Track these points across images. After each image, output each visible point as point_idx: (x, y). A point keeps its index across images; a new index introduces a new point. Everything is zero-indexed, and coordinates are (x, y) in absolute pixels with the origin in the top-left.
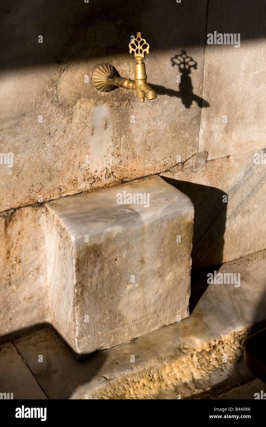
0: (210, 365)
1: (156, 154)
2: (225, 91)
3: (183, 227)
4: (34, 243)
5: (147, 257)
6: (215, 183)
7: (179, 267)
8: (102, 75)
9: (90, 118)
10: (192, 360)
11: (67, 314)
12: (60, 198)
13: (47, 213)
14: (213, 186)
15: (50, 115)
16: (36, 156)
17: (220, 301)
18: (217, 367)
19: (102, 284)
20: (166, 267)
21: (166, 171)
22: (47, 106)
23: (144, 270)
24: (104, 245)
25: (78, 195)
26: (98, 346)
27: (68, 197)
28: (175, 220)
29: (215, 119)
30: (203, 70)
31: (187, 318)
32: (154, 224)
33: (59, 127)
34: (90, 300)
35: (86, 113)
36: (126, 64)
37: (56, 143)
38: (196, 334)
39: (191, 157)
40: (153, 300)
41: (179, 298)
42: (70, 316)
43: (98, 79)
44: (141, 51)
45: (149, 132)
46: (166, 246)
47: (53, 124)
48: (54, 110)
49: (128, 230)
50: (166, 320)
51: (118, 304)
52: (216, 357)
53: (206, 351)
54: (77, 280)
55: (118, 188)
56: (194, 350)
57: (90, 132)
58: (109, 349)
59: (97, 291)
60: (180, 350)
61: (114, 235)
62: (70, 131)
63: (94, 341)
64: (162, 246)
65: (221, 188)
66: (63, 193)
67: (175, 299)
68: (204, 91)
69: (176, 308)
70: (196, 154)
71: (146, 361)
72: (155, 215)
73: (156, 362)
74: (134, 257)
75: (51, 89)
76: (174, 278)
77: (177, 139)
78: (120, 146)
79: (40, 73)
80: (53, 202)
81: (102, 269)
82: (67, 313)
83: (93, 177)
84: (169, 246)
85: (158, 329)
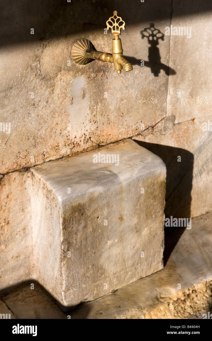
0: (185, 312)
1: (128, 119)
2: (189, 60)
3: (157, 185)
4: (21, 205)
5: (125, 214)
6: (182, 145)
7: (154, 223)
8: (80, 49)
9: (70, 89)
10: (169, 308)
11: (53, 270)
12: (44, 163)
13: (33, 177)
14: (181, 147)
15: (34, 87)
16: (22, 125)
17: (191, 253)
18: (192, 313)
19: (86, 240)
20: (142, 223)
21: (138, 135)
22: (32, 79)
23: (122, 226)
24: (87, 204)
25: (60, 160)
26: (82, 298)
27: (51, 162)
28: (149, 180)
29: (181, 85)
30: (170, 41)
31: (161, 270)
32: (131, 184)
33: (42, 98)
34: (75, 255)
35: (66, 84)
36: (101, 38)
37: (40, 112)
38: (172, 284)
39: (160, 121)
40: (131, 254)
41: (154, 252)
42: (57, 272)
43: (76, 53)
44: (117, 28)
45: (122, 100)
46: (142, 203)
47: (37, 95)
48: (38, 83)
49: (108, 190)
50: (143, 271)
51: (100, 258)
52: (190, 304)
53: (182, 300)
54: (64, 238)
55: (96, 152)
56: (170, 299)
57: (70, 101)
58: (92, 301)
59: (81, 247)
60: (157, 299)
61: (96, 194)
62: (52, 102)
63: (79, 293)
64: (138, 204)
65: (188, 148)
66: (46, 158)
67: (151, 252)
68: (171, 60)
69: (151, 261)
70: (165, 118)
71: (127, 311)
72: (132, 175)
73: (136, 311)
74: (114, 215)
75: (35, 64)
76: (150, 233)
77: (148, 105)
78: (97, 113)
79: (25, 50)
80: (37, 166)
81: (85, 227)
82: (53, 268)
83: (73, 142)
84: (145, 204)
85: (136, 281)
